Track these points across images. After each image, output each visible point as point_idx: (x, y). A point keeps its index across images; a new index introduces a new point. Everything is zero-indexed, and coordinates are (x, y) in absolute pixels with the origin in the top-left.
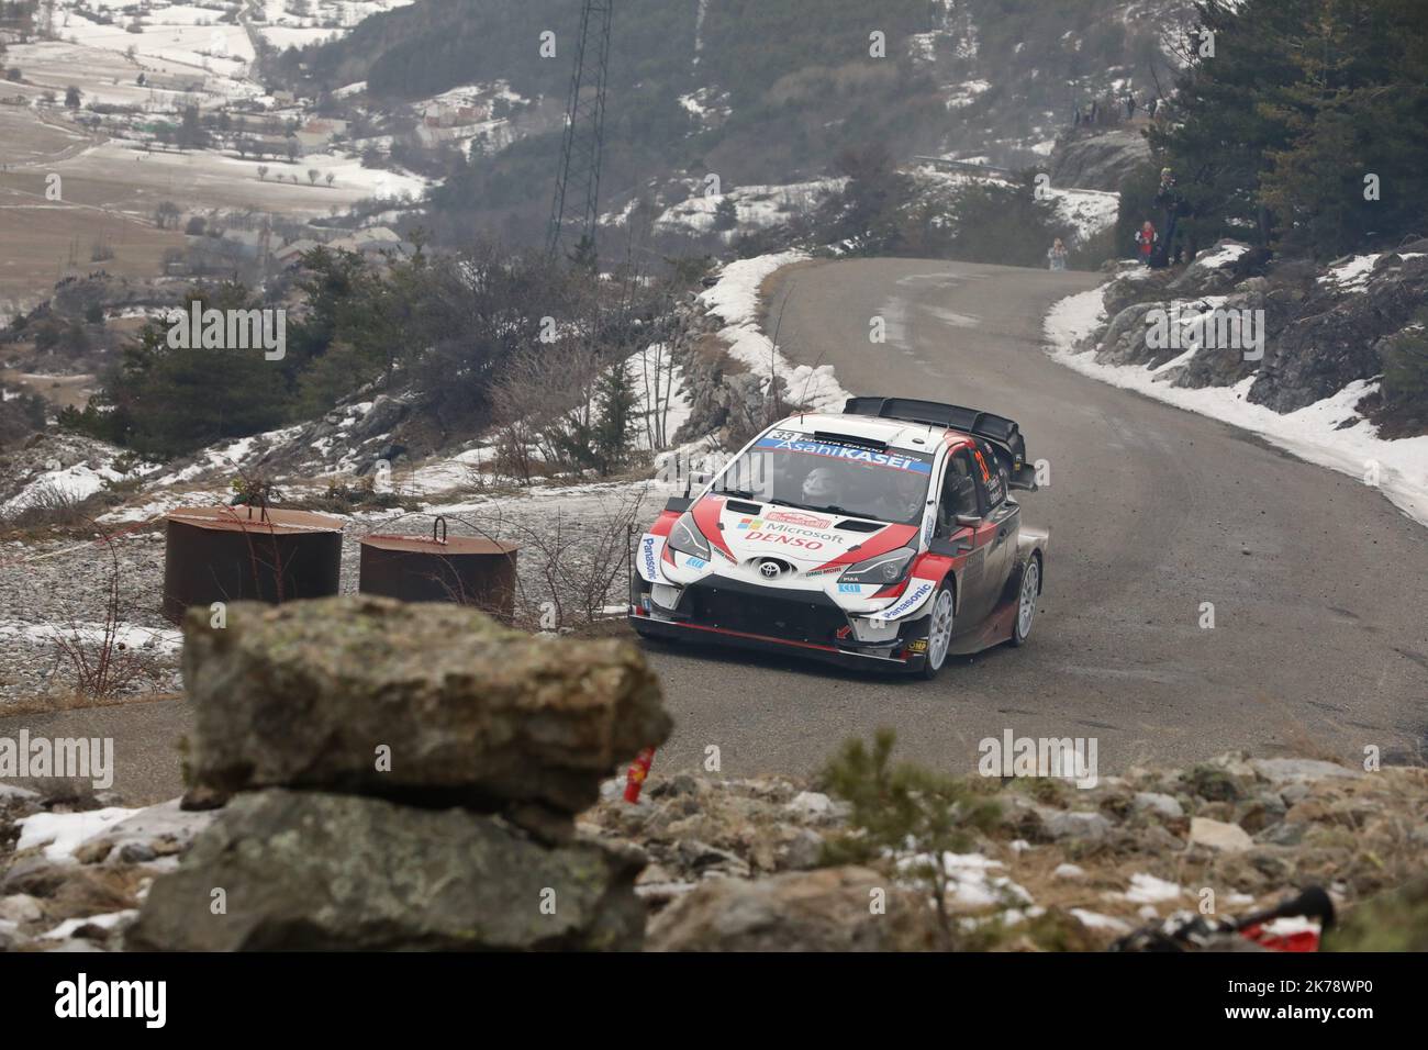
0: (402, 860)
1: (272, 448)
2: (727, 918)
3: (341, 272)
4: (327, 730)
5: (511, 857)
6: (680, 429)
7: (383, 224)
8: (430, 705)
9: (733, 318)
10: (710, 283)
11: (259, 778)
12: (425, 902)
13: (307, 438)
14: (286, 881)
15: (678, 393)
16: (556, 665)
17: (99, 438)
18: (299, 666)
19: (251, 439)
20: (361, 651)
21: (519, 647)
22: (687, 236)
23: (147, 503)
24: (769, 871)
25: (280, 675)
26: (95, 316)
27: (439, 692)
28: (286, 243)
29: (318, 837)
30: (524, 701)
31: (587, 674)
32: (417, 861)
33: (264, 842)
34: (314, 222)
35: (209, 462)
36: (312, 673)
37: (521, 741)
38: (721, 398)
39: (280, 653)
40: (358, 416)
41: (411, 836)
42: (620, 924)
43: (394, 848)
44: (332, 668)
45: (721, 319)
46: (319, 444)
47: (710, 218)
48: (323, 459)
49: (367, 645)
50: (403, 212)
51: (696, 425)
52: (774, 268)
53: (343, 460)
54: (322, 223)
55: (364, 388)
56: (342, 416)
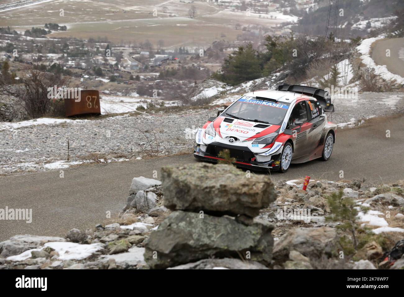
0: (210, 229)
1: (257, 84)
2: (296, 240)
3: (274, 41)
4: (193, 197)
5: (237, 229)
6: (350, 80)
7: (288, 28)
8: (216, 192)
9: (364, 53)
10: (359, 45)
11: (177, 208)
12: (215, 240)
13: (265, 81)
14: (182, 234)
15: (351, 71)
16: (247, 182)
17: (218, 80)
18: (186, 182)
19: (252, 81)
20: (200, 178)
21: (240, 177)
22: (359, 30)
23: (225, 98)
24: (329, 213)
25: (181, 184)
26: (221, 50)
27: (218, 189)
28: (265, 33)
29: (190, 223)
30: (239, 191)
31: (254, 185)
32: (214, 229)
33: (177, 224)
34: (272, 28)
35: (242, 86)
36: (188, 184)
37: (238, 200)
38: (360, 72)
39: (181, 178)
40: (276, 76)
41: (213, 223)
42: (266, 244)
43: (208, 226)
44: (193, 183)
45: (361, 54)
46: (267, 83)
47: (365, 26)
48: (268, 87)
49: (202, 177)
50: (292, 25)
51: (354, 79)
52: (375, 41)
53: (273, 87)
54: (274, 28)
55: (278, 70)
56: (273, 76)
